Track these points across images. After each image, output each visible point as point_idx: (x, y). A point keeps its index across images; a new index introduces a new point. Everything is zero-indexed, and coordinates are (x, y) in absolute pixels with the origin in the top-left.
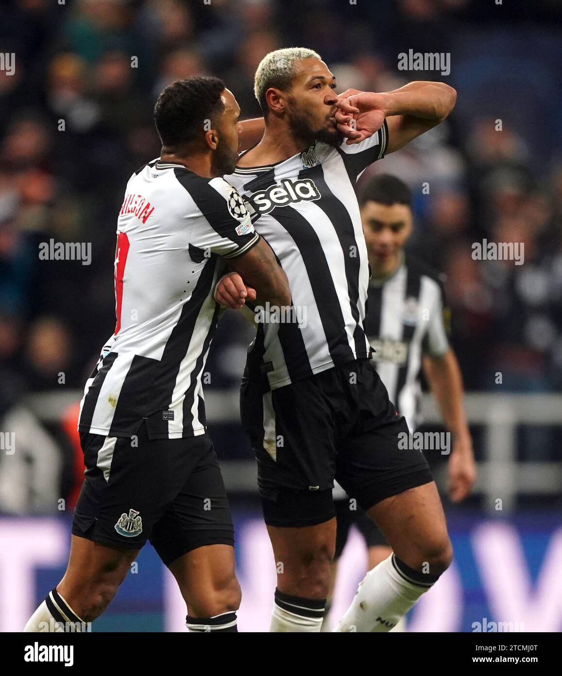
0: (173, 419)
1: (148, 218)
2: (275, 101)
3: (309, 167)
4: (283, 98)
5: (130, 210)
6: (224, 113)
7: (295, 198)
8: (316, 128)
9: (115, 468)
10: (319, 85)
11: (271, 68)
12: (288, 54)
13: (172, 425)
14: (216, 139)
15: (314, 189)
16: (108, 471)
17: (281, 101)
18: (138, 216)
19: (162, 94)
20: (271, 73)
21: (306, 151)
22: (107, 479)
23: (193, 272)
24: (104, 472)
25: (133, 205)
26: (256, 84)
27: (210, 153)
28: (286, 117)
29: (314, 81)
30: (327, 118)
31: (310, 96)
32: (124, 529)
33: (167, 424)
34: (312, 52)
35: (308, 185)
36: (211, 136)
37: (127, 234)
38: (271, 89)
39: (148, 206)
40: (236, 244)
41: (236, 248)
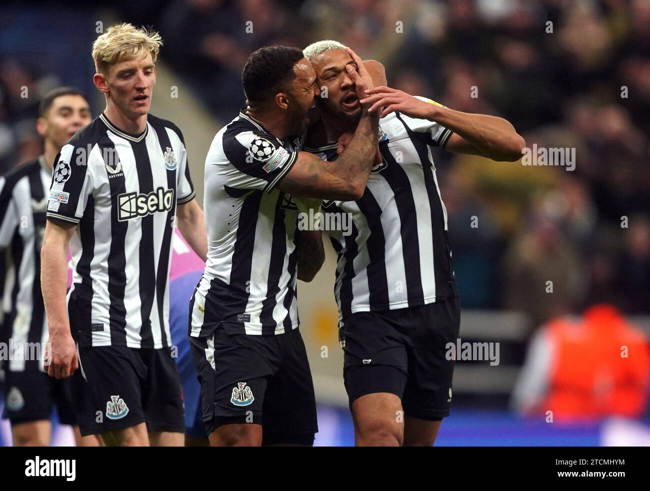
0: (249, 321)
6: (295, 81)
14: (287, 101)
23: (234, 206)
32: (239, 401)
36: (281, 98)
40: (266, 181)
41: (266, 185)
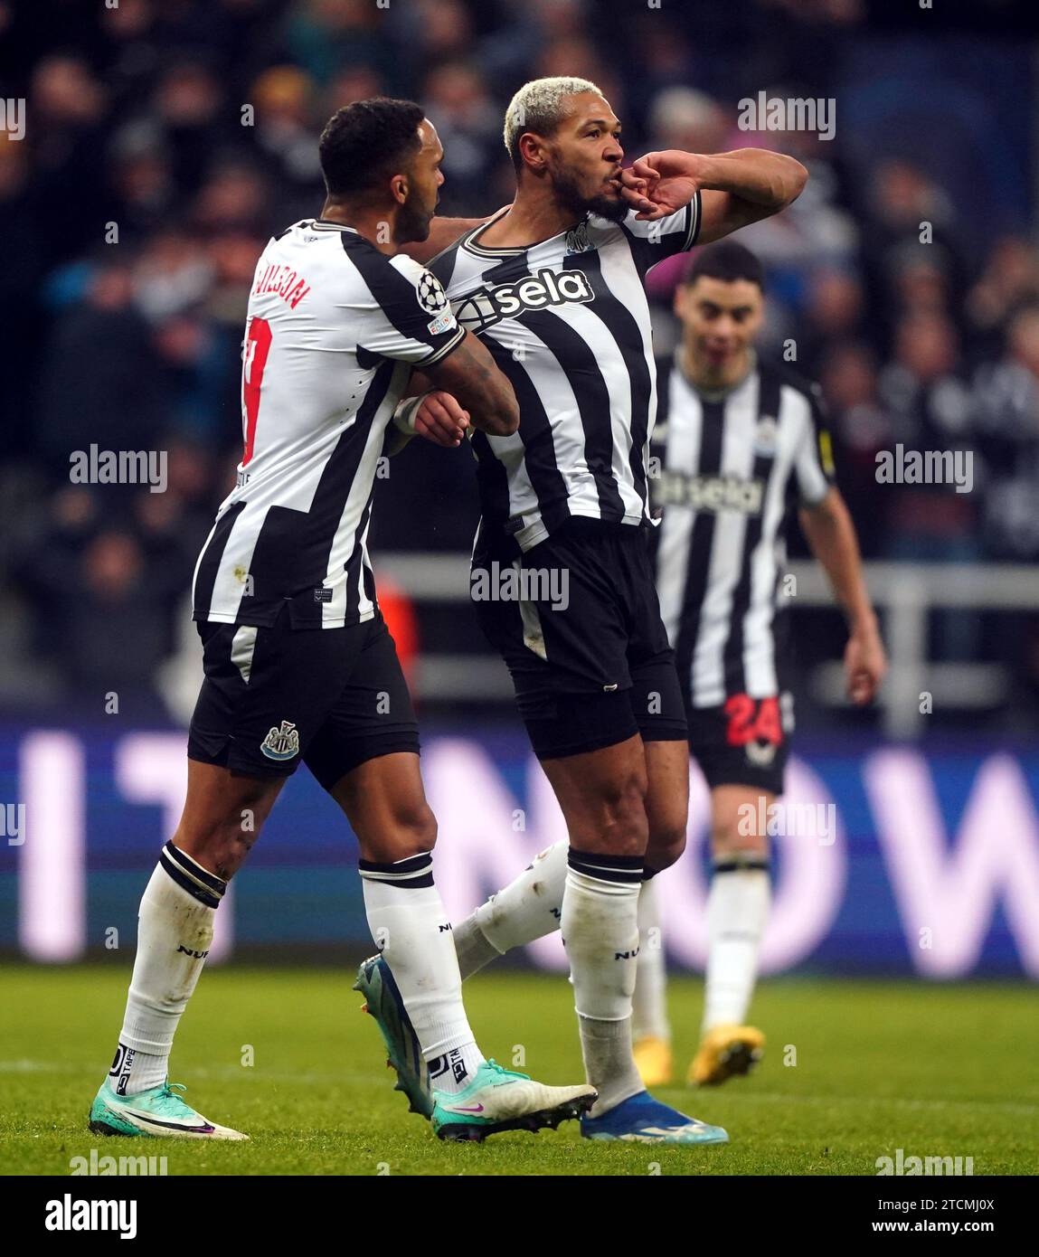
0: (330, 601)
1: (300, 302)
2: (532, 153)
3: (577, 252)
4: (544, 149)
5: (272, 287)
6: (420, 153)
7: (556, 298)
8: (588, 193)
9: (257, 665)
10: (596, 131)
11: (530, 105)
12: (555, 86)
13: (328, 609)
14: (405, 189)
15: (586, 286)
16: (246, 668)
17: (540, 152)
18: (285, 297)
19: (333, 118)
20: (529, 111)
21: (575, 228)
22: (246, 679)
23: (361, 383)
24: (242, 670)
25: (277, 281)
26: (506, 126)
27: (395, 209)
28: (548, 175)
29: (590, 126)
30: (606, 180)
31: (583, 147)
32: (274, 750)
33: (322, 607)
34: (590, 85)
35: (577, 280)
36: (398, 184)
37: (269, 322)
38: (527, 134)
39: (301, 284)
40: (430, 347)
41: (429, 353)
